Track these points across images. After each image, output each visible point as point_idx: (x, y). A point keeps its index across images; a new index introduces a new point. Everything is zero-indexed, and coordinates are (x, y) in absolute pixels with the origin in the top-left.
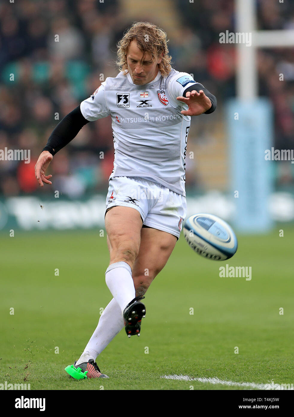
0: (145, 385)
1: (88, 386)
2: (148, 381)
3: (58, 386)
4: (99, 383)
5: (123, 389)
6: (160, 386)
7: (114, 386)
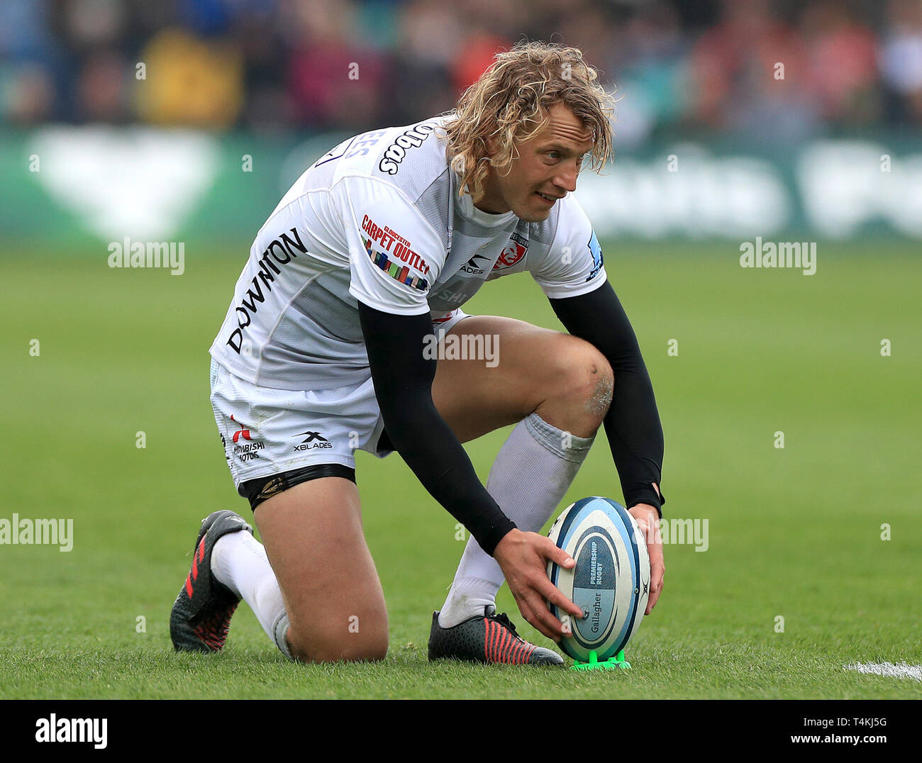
0: (801, 689)
1: (637, 687)
2: (808, 679)
3: (553, 682)
4: (669, 679)
5: (738, 697)
6: (841, 692)
7: (713, 688)
